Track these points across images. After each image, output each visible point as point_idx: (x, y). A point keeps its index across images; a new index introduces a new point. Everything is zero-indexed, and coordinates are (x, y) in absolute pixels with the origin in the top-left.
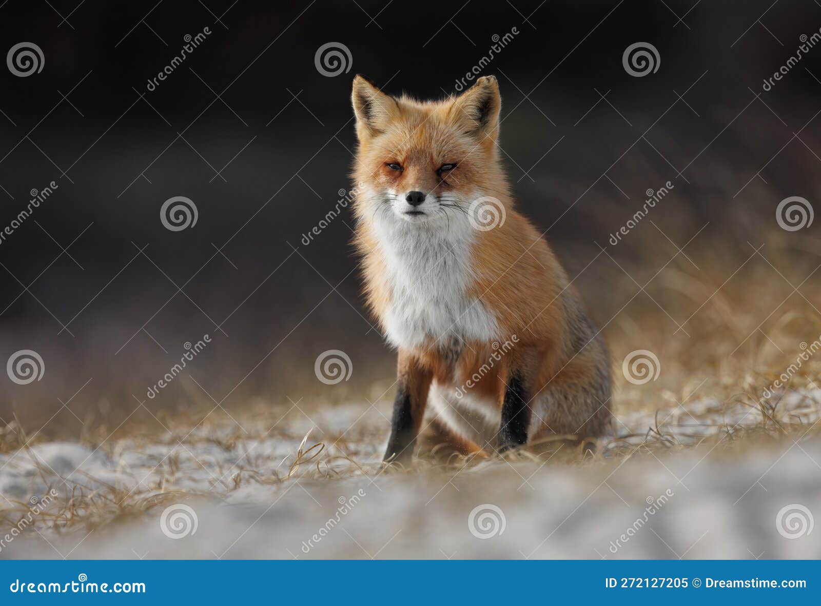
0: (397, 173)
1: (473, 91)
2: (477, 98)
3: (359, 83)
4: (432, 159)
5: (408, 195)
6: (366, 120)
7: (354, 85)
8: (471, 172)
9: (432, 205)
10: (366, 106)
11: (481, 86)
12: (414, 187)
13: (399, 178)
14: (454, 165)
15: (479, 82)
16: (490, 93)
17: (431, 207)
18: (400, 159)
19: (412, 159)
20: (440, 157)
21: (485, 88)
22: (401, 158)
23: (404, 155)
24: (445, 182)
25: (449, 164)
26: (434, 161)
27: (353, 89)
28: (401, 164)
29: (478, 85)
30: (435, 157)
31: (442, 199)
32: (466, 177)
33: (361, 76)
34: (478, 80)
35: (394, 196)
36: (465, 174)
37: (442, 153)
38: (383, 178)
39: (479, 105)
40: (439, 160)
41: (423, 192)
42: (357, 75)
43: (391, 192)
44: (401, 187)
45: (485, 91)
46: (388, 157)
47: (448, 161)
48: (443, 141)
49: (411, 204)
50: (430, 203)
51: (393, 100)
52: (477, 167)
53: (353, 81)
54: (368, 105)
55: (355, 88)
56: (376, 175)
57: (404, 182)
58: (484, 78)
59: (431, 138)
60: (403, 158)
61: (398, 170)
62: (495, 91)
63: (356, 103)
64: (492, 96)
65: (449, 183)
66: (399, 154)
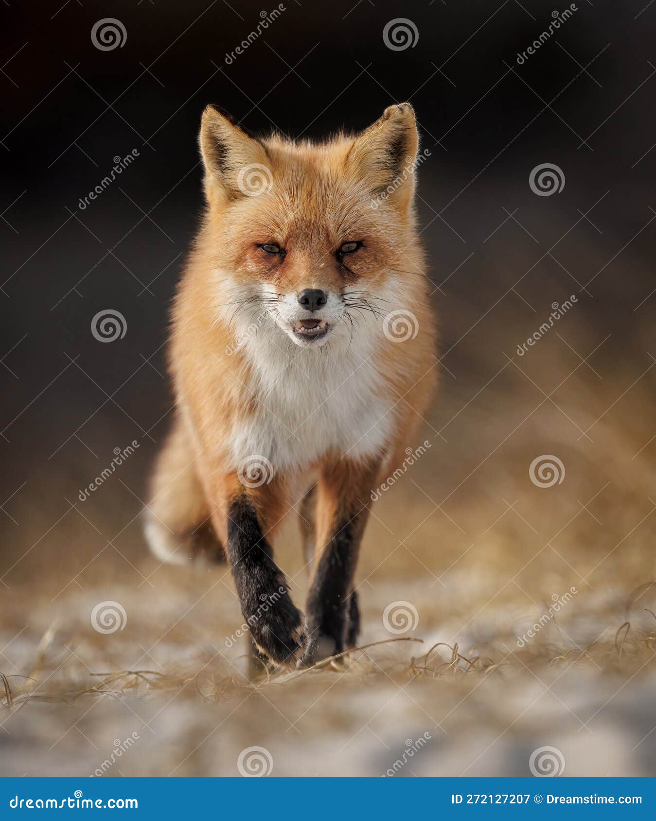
0: (276, 259)
1: (380, 127)
2: (386, 138)
3: (211, 118)
4: (328, 236)
5: (303, 294)
6: (218, 172)
7: (203, 121)
8: (382, 252)
9: (337, 309)
10: (220, 151)
11: (391, 119)
12: (309, 281)
13: (281, 268)
14: (360, 244)
15: (389, 115)
16: (405, 130)
17: (334, 312)
18: (280, 237)
19: (298, 237)
20: (340, 232)
21: (399, 122)
22: (282, 236)
23: (286, 231)
24: (348, 270)
25: (352, 242)
26: (331, 238)
27: (202, 125)
28: (282, 246)
29: (387, 119)
30: (333, 232)
31: (346, 297)
32: (376, 259)
33: (215, 108)
34: (386, 111)
35: (275, 296)
36: (375, 255)
37: (342, 226)
38: (252, 266)
39: (390, 148)
40: (338, 238)
41: (324, 289)
42: (208, 106)
43: (268, 289)
44: (284, 281)
45: (397, 127)
46: (261, 235)
47: (351, 238)
48: (343, 208)
49: (307, 308)
50: (333, 306)
51: (260, 146)
52: (390, 246)
53: (202, 114)
54: (222, 151)
55: (205, 125)
56: (239, 261)
57: (290, 274)
58: (394, 107)
59: (325, 202)
60: (285, 236)
61: (278, 256)
62: (411, 126)
63: (205, 147)
64: (406, 133)
65: (354, 272)
66: (277, 230)
